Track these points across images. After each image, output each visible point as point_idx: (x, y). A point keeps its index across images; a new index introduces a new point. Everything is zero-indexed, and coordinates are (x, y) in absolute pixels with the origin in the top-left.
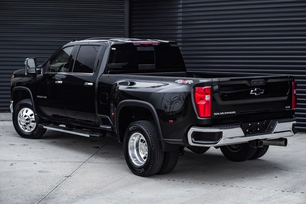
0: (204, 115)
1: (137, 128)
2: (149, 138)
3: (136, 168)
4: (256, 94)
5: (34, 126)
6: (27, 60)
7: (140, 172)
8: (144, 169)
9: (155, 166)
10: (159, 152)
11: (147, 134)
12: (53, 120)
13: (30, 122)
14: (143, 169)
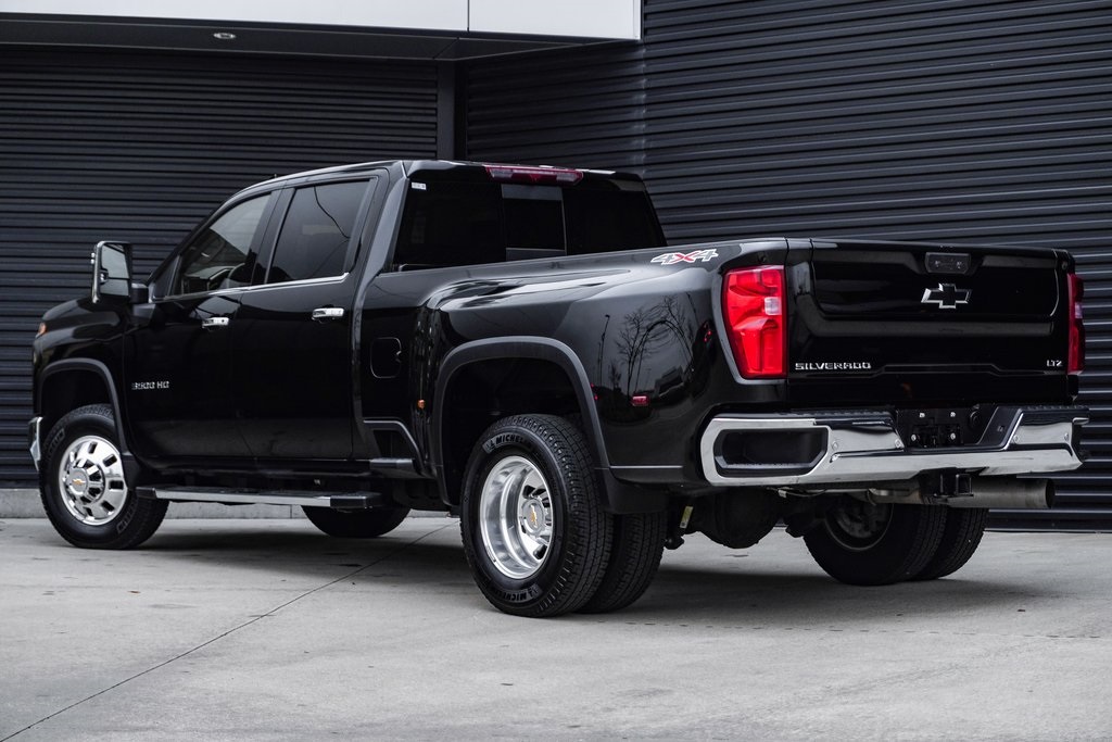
0: (761, 370)
1: (512, 438)
2: (559, 469)
3: (511, 588)
4: (941, 302)
5: (118, 503)
6: (101, 249)
7: (524, 601)
8: (540, 586)
9: (579, 572)
10: (594, 521)
11: (552, 455)
12: (192, 471)
13: (104, 489)
14: (534, 587)
